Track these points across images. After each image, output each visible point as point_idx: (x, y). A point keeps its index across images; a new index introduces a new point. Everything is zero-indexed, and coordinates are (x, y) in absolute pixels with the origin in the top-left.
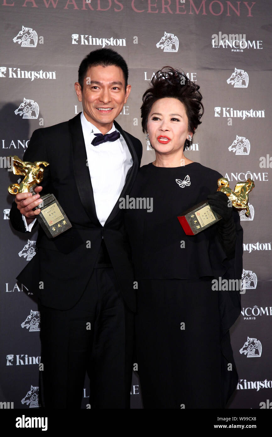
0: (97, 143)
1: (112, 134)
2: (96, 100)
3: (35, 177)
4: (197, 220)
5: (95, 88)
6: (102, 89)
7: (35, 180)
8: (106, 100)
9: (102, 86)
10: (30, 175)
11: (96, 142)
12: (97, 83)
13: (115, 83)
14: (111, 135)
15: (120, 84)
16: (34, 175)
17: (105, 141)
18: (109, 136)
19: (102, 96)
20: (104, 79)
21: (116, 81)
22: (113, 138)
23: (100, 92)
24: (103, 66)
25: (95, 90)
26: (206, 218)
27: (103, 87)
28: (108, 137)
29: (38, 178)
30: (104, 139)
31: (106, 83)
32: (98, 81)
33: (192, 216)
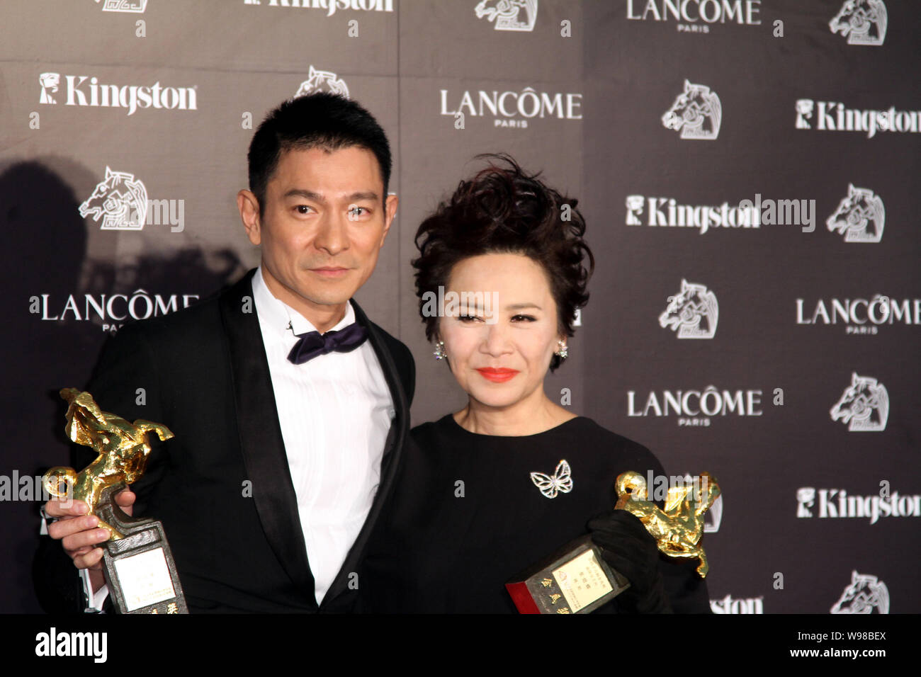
0: (302, 357)
1: (346, 332)
2: (308, 245)
3: (122, 464)
4: (560, 592)
5: (302, 209)
6: (321, 213)
7: (122, 472)
8: (335, 245)
9: (321, 205)
10: (112, 457)
11: (302, 353)
12: (309, 195)
13: (358, 196)
14: (343, 335)
15: (373, 197)
16: (120, 456)
17: (325, 352)
18: (338, 337)
19: (323, 233)
20: (328, 186)
21: (363, 191)
22: (349, 341)
23: (317, 221)
24: (326, 151)
25: (303, 216)
26: (583, 586)
27: (326, 207)
28: (334, 339)
29: (132, 469)
30: (323, 346)
31: (334, 196)
32: (312, 190)
33: (546, 583)
